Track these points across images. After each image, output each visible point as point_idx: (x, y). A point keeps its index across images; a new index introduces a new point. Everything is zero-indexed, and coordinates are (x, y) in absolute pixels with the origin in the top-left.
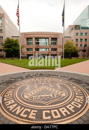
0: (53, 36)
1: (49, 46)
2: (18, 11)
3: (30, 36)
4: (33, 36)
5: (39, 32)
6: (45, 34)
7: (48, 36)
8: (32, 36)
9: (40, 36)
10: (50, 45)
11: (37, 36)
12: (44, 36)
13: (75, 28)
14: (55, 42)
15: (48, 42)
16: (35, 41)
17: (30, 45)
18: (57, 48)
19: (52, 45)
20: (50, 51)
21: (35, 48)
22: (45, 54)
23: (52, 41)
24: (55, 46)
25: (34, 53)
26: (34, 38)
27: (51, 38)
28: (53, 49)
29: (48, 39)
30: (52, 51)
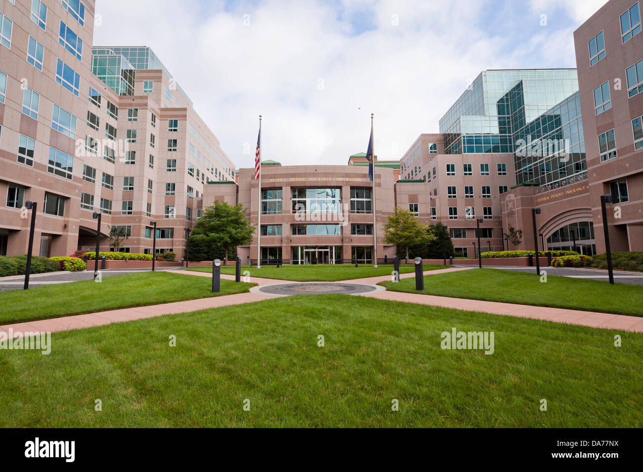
0: (359, 180)
2: (257, 155)
3: (272, 180)
4: (285, 180)
5: (306, 167)
6: (326, 175)
7: (340, 179)
8: (279, 181)
9: (311, 179)
11: (297, 179)
12: (325, 179)
13: (446, 145)
14: (365, 200)
15: (340, 201)
16: (291, 199)
17: (272, 213)
18: (373, 224)
19: (354, 212)
20: (348, 236)
21: (289, 224)
22: (328, 245)
23: (352, 196)
24: (367, 214)
25: (287, 243)
26: (289, 188)
27: (351, 187)
28: (357, 228)
29: (338, 191)
30: (356, 236)
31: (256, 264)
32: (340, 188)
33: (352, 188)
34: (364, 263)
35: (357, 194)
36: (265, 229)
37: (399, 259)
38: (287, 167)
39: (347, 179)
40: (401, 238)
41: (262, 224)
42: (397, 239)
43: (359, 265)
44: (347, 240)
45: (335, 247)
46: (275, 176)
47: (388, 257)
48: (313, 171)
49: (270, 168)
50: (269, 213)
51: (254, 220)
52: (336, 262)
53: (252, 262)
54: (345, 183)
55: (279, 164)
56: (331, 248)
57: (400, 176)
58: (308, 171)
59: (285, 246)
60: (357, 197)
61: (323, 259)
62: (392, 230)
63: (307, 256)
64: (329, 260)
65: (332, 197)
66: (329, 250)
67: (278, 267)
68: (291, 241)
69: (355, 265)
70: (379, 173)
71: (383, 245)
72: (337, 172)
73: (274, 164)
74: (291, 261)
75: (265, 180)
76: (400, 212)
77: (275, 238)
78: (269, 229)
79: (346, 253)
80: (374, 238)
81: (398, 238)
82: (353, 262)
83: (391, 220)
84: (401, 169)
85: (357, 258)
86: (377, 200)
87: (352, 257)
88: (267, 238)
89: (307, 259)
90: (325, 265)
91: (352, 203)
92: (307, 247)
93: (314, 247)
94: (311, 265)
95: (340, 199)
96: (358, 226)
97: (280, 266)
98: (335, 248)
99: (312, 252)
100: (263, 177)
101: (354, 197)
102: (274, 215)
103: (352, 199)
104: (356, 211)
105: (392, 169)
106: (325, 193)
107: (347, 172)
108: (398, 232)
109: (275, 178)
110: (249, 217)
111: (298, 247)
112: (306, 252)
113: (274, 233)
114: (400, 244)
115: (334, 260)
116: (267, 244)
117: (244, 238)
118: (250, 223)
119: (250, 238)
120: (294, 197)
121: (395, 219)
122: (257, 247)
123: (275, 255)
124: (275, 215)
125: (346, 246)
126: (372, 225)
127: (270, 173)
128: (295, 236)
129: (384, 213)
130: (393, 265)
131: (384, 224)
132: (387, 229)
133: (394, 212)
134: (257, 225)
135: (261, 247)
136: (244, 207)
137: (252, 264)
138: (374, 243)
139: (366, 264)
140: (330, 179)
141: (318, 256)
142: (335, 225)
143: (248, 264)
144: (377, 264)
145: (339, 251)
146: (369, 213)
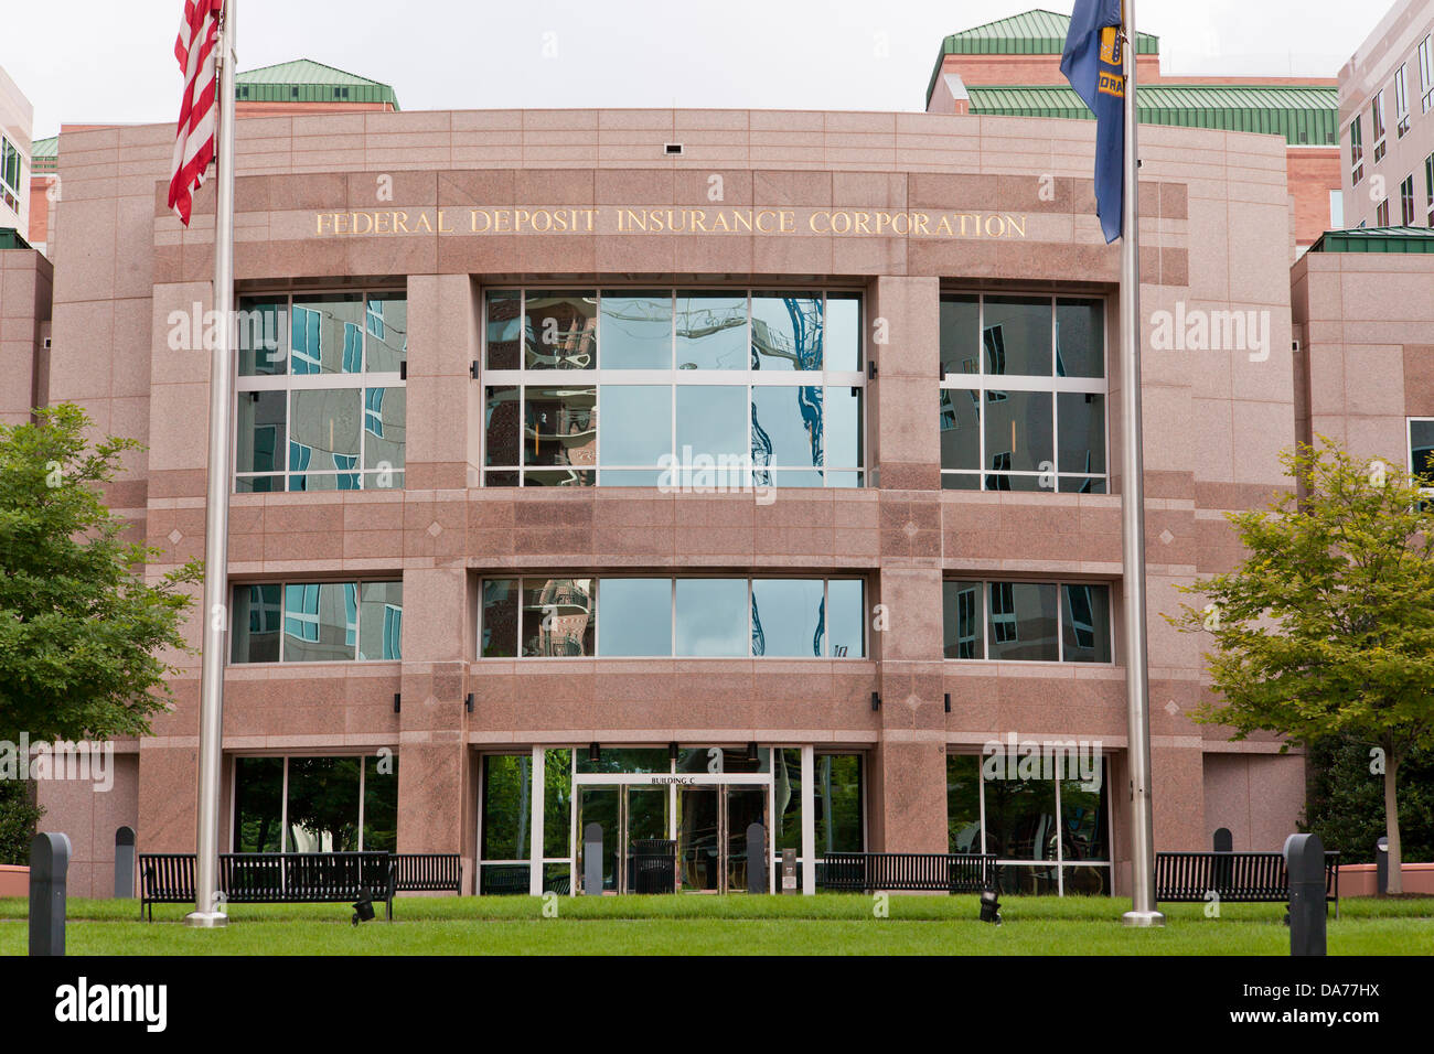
0: (1012, 226)
1: (893, 515)
3: (324, 223)
4: (427, 221)
5: (595, 121)
6: (755, 187)
7: (859, 223)
8: (379, 228)
9: (628, 220)
10: (912, 476)
11: (524, 220)
12: (740, 222)
14: (1053, 384)
15: (856, 391)
16: (474, 370)
17: (321, 483)
18: (1117, 581)
19: (971, 483)
20: (924, 668)
21: (459, 568)
22: (761, 735)
23: (954, 357)
24: (1071, 500)
25: (443, 720)
26: (460, 289)
27: (945, 282)
28: (996, 610)
29: (841, 314)
30: (986, 667)
31: (190, 896)
32: (860, 289)
33: (956, 291)
34: (1048, 887)
35: (994, 338)
36: (262, 607)
37: (1329, 859)
38: (445, 123)
39: (920, 224)
40: (1342, 691)
41: (240, 568)
42: (1310, 695)
43: (1009, 903)
44: (913, 701)
45: (821, 751)
46: (347, 190)
47: (1239, 847)
48: (651, 156)
49: (302, 124)
50: (301, 484)
51: (175, 537)
52: (830, 879)
53: (150, 873)
54: (900, 253)
55: (377, 96)
56: (789, 760)
57: (1336, 198)
58: (615, 156)
59: (424, 750)
60: (997, 366)
61: (722, 851)
62: (1270, 624)
63: (596, 828)
64: (773, 860)
65: (800, 364)
66: (765, 779)
67: (364, 914)
68: (469, 702)
69: (972, 902)
70: (1170, 174)
71: (1197, 743)
72: (835, 160)
73: (341, 92)
74: (469, 870)
75: (262, 217)
76: (1338, 486)
77: (340, 684)
78: (296, 614)
79: (903, 806)
80: (1123, 688)
81: (1320, 695)
82: (960, 879)
83: (1266, 545)
84: (1344, 145)
85: (996, 849)
86: (1158, 384)
87: (952, 837)
88: (275, 687)
89: (596, 851)
90: (742, 899)
91: (954, 408)
92: (594, 757)
93: (655, 757)
94: (626, 899)
95: (859, 379)
96: (1003, 588)
97: (379, 907)
98: (817, 758)
99: (635, 794)
100: (253, 193)
101: (970, 368)
102: (335, 497)
103: (955, 381)
104: (983, 472)
105: (1278, 145)
106: (744, 335)
107: (912, 162)
108: (1325, 646)
109: (345, 205)
110: (131, 513)
111: (525, 750)
112: (590, 796)
113: (332, 642)
114: (1337, 741)
115: (809, 860)
116: (273, 730)
117: (91, 684)
118: (137, 564)
119: (143, 684)
120: (501, 355)
121: (1297, 537)
122: (196, 756)
123: (335, 819)
124: (350, 497)
125: (901, 747)
126: (1110, 588)
127: (305, 164)
128: (500, 665)
129: (1207, 494)
130: (1280, 908)
131: (1208, 577)
132: (1234, 616)
133: (1292, 482)
134: (198, 572)
135: (226, 756)
136: (92, 438)
137: (156, 895)
138: (1127, 732)
139: (1061, 901)
140: (783, 220)
141: (682, 827)
142: (816, 585)
143: (122, 890)
144: (1158, 898)
145: (849, 789)
146: (1088, 488)
